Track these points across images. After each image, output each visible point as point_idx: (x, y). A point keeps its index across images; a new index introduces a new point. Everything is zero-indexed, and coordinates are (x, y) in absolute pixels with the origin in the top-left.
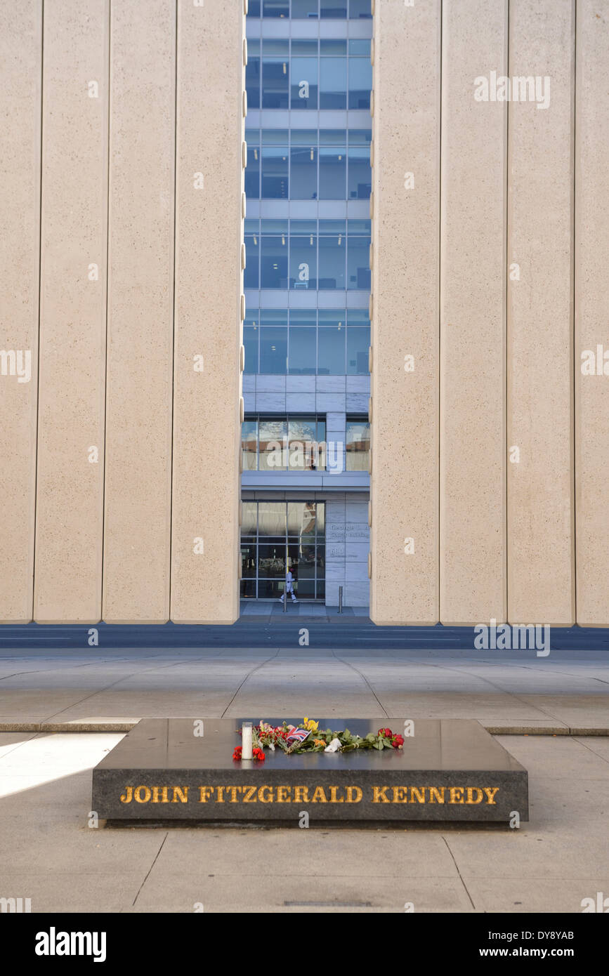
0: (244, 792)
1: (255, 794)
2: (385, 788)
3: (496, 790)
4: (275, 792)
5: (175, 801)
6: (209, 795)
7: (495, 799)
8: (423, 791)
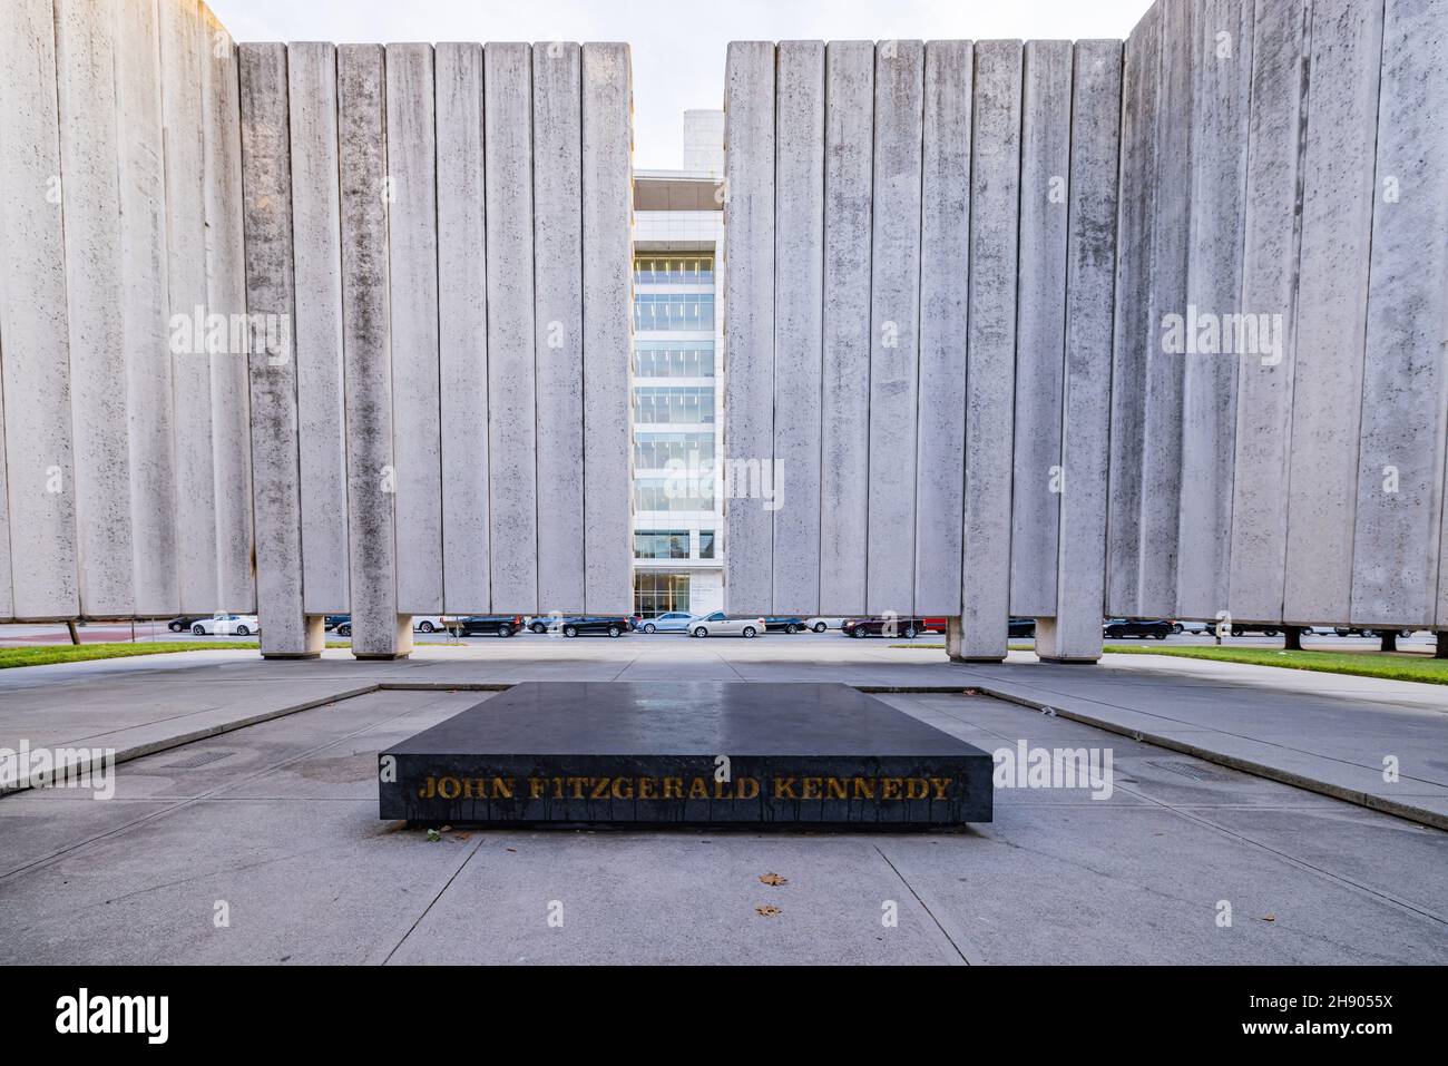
0: (592, 785)
1: (609, 788)
2: (791, 780)
3: (947, 781)
4: (636, 786)
5: (496, 796)
6: (542, 788)
7: (945, 794)
8: (845, 784)
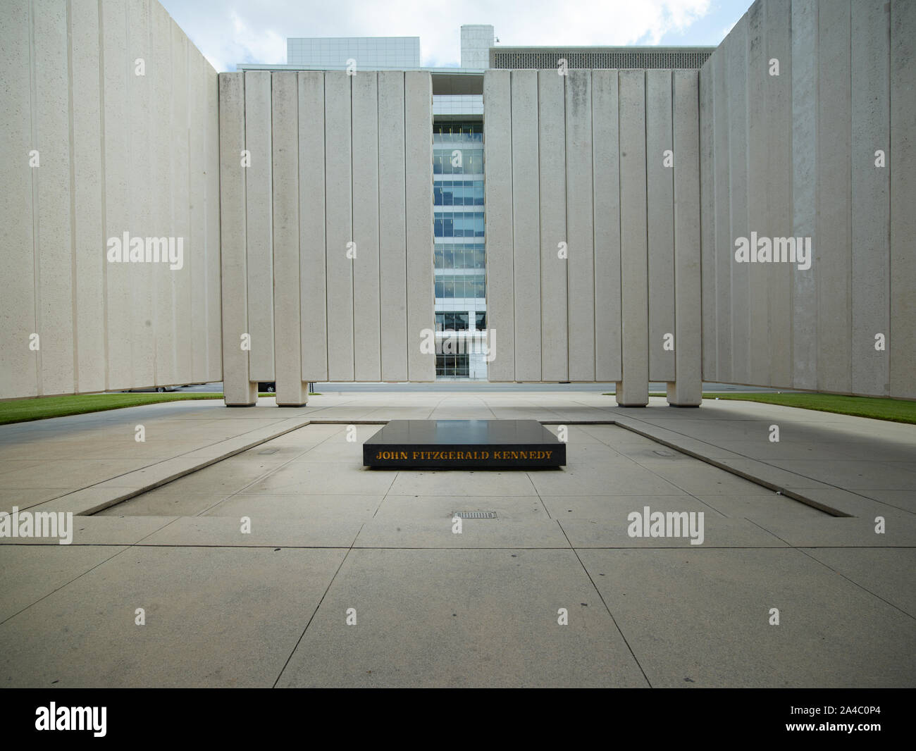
0: (434, 454)
1: (439, 455)
2: (499, 452)
3: (550, 453)
4: (448, 454)
5: (402, 458)
6: (417, 456)
7: (550, 457)
8: (518, 453)
